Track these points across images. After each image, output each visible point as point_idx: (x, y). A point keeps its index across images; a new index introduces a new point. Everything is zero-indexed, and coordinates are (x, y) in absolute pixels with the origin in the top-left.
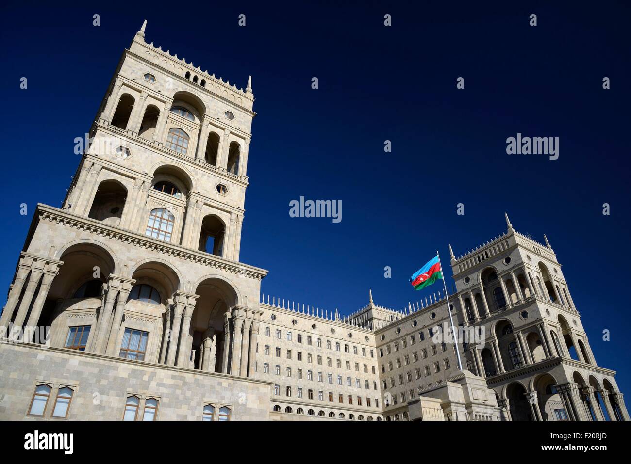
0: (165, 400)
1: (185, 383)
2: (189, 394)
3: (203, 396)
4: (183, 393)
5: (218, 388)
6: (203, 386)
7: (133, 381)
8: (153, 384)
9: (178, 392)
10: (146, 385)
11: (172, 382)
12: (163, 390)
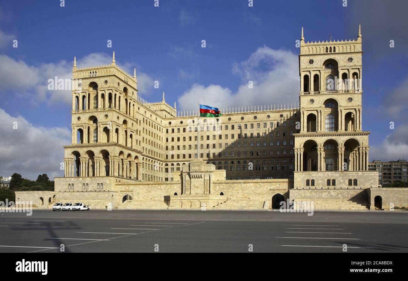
0: (89, 184)
1: (92, 180)
2: (93, 182)
3: (96, 181)
4: (92, 182)
5: (99, 179)
6: (96, 179)
7: (83, 181)
8: (86, 181)
9: (91, 182)
10: (85, 181)
11: (90, 180)
12: (88, 182)
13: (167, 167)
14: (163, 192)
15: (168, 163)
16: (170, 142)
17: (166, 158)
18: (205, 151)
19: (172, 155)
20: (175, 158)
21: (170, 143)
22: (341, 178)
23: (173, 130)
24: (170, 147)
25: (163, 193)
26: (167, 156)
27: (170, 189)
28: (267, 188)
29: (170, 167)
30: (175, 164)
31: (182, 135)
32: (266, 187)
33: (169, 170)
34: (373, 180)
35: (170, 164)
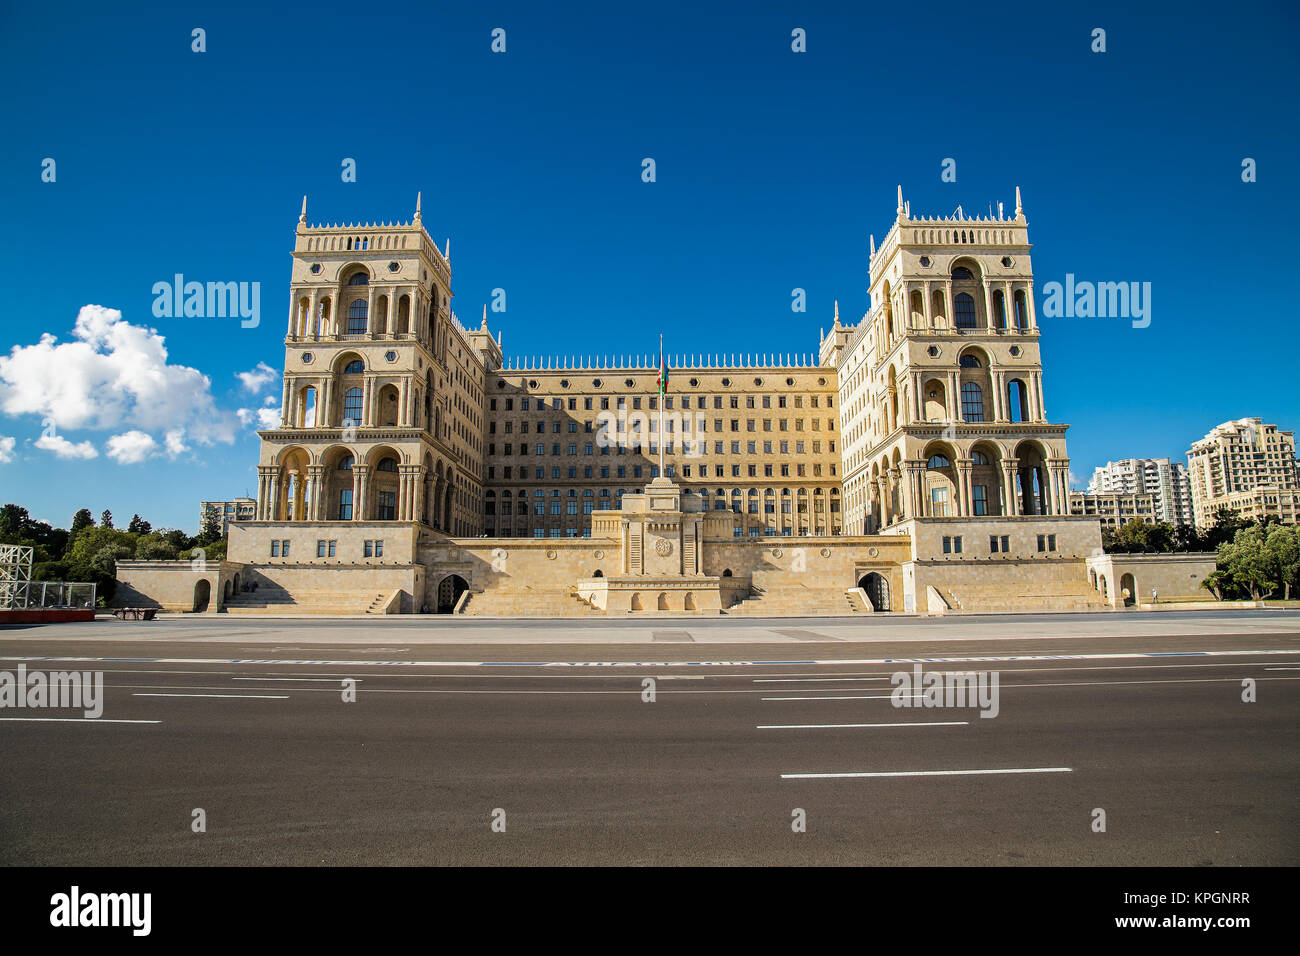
0: (339, 542)
1: (351, 530)
2: (353, 536)
3: (363, 536)
4: (350, 536)
5: (373, 530)
6: (363, 530)
7: (320, 533)
8: (328, 532)
9: (347, 535)
11: (342, 530)
12: (337, 535)
13: (491, 499)
14: (563, 568)
15: (494, 489)
16: (502, 434)
17: (488, 476)
18: (599, 461)
19: (506, 468)
20: (515, 478)
21: (500, 437)
22: (1022, 534)
23: (510, 403)
24: (500, 447)
25: (560, 571)
26: (492, 470)
27: (584, 559)
28: (846, 557)
29: (499, 498)
30: (514, 491)
31: (536, 416)
32: (843, 555)
33: (498, 508)
34: (1091, 537)
35: (499, 492)
